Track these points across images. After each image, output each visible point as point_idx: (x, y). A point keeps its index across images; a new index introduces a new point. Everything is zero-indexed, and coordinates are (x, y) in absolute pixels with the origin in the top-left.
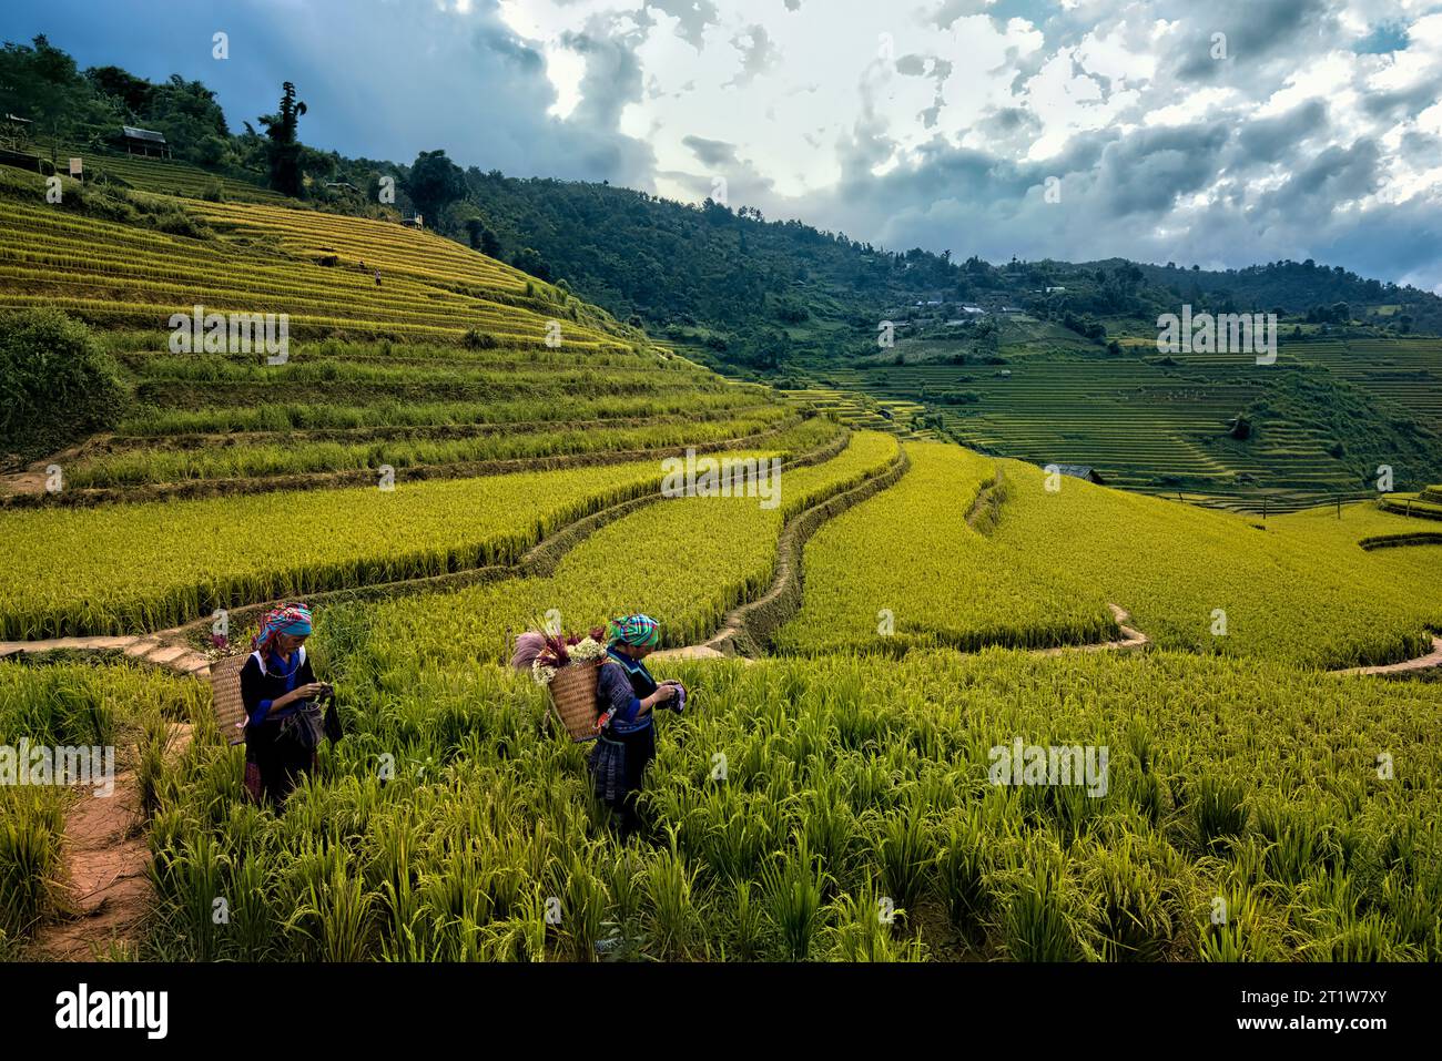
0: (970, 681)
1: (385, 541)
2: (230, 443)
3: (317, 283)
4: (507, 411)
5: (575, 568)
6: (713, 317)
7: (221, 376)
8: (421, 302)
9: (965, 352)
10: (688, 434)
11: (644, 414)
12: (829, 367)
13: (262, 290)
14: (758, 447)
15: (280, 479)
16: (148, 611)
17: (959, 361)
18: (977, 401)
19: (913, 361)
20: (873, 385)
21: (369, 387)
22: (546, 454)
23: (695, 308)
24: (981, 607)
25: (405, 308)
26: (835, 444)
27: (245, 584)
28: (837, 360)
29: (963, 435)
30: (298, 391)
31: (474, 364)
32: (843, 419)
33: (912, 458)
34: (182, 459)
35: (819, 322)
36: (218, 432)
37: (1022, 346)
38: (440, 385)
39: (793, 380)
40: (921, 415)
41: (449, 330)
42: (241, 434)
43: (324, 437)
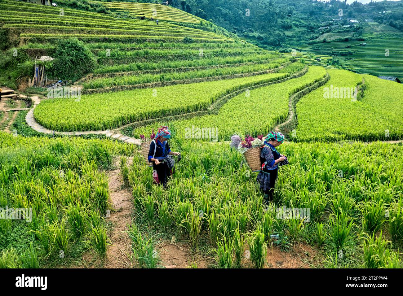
0: (370, 153)
1: (169, 104)
2: (123, 75)
3: (140, 25)
4: (198, 63)
5: (224, 112)
6: (259, 29)
7: (118, 55)
8: (170, 29)
9: (349, 37)
10: (255, 68)
11: (240, 62)
12: (299, 44)
13: (126, 28)
14: (278, 72)
15: (137, 85)
16: (110, 124)
17: (347, 40)
18: (352, 54)
19: (329, 41)
20: (314, 50)
21: (158, 57)
22: (211, 76)
23: (253, 26)
24: (362, 126)
25: (165, 31)
26: (304, 71)
27: (133, 116)
28: (302, 42)
29: (346, 66)
30: (138, 59)
31: (187, 48)
32: (305, 62)
33: (331, 75)
34: (111, 80)
35: (296, 28)
36: (119, 72)
37: (372, 34)
38: (178, 55)
39: (286, 49)
40: (331, 60)
41: (179, 38)
42: (125, 72)
43: (147, 72)
